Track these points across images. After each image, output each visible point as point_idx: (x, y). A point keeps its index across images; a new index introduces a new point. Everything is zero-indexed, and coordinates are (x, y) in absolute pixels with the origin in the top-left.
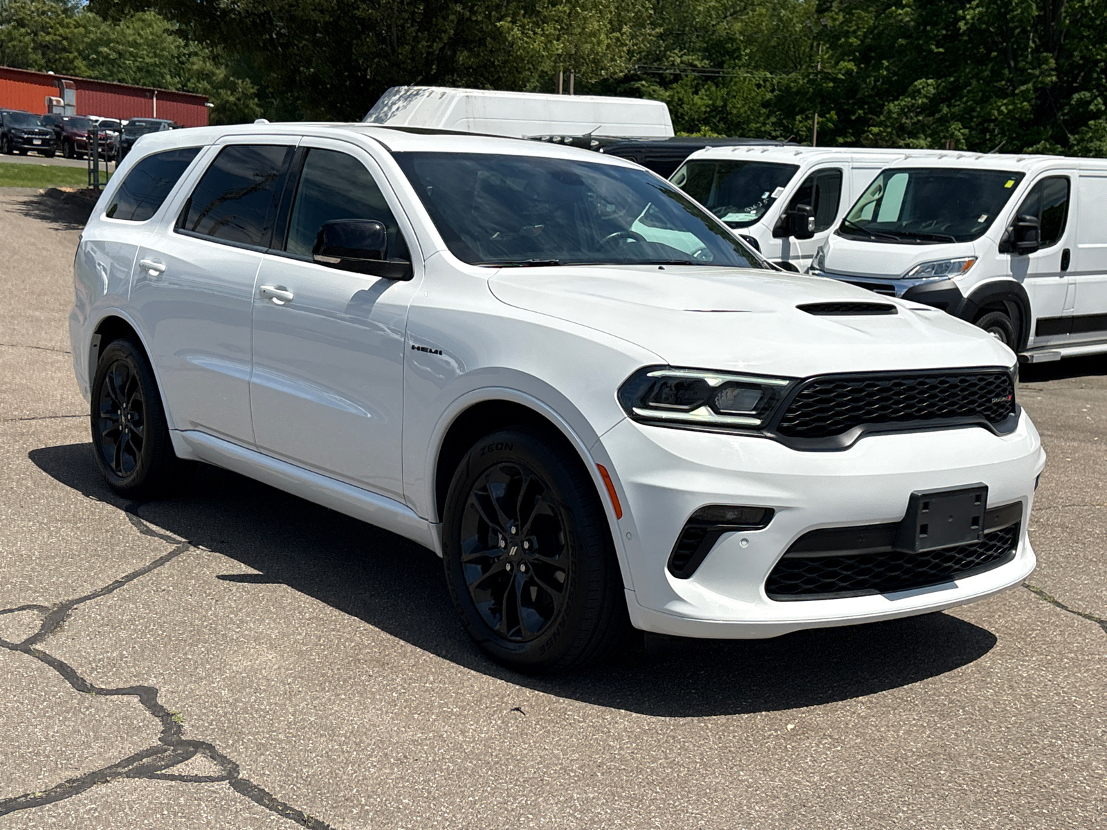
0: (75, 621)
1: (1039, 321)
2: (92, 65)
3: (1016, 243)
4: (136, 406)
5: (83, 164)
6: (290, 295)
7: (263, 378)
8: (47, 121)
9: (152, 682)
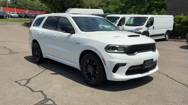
0: (31, 81)
1: (151, 35)
2: (30, 7)
3: (148, 26)
4: (38, 51)
5: (29, 19)
6: (58, 36)
7: (55, 47)
8: (24, 14)
9: (42, 90)
